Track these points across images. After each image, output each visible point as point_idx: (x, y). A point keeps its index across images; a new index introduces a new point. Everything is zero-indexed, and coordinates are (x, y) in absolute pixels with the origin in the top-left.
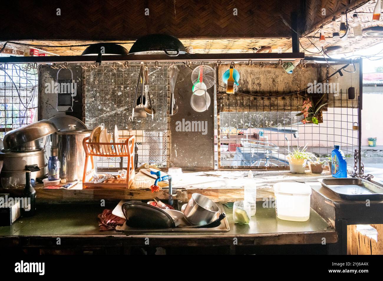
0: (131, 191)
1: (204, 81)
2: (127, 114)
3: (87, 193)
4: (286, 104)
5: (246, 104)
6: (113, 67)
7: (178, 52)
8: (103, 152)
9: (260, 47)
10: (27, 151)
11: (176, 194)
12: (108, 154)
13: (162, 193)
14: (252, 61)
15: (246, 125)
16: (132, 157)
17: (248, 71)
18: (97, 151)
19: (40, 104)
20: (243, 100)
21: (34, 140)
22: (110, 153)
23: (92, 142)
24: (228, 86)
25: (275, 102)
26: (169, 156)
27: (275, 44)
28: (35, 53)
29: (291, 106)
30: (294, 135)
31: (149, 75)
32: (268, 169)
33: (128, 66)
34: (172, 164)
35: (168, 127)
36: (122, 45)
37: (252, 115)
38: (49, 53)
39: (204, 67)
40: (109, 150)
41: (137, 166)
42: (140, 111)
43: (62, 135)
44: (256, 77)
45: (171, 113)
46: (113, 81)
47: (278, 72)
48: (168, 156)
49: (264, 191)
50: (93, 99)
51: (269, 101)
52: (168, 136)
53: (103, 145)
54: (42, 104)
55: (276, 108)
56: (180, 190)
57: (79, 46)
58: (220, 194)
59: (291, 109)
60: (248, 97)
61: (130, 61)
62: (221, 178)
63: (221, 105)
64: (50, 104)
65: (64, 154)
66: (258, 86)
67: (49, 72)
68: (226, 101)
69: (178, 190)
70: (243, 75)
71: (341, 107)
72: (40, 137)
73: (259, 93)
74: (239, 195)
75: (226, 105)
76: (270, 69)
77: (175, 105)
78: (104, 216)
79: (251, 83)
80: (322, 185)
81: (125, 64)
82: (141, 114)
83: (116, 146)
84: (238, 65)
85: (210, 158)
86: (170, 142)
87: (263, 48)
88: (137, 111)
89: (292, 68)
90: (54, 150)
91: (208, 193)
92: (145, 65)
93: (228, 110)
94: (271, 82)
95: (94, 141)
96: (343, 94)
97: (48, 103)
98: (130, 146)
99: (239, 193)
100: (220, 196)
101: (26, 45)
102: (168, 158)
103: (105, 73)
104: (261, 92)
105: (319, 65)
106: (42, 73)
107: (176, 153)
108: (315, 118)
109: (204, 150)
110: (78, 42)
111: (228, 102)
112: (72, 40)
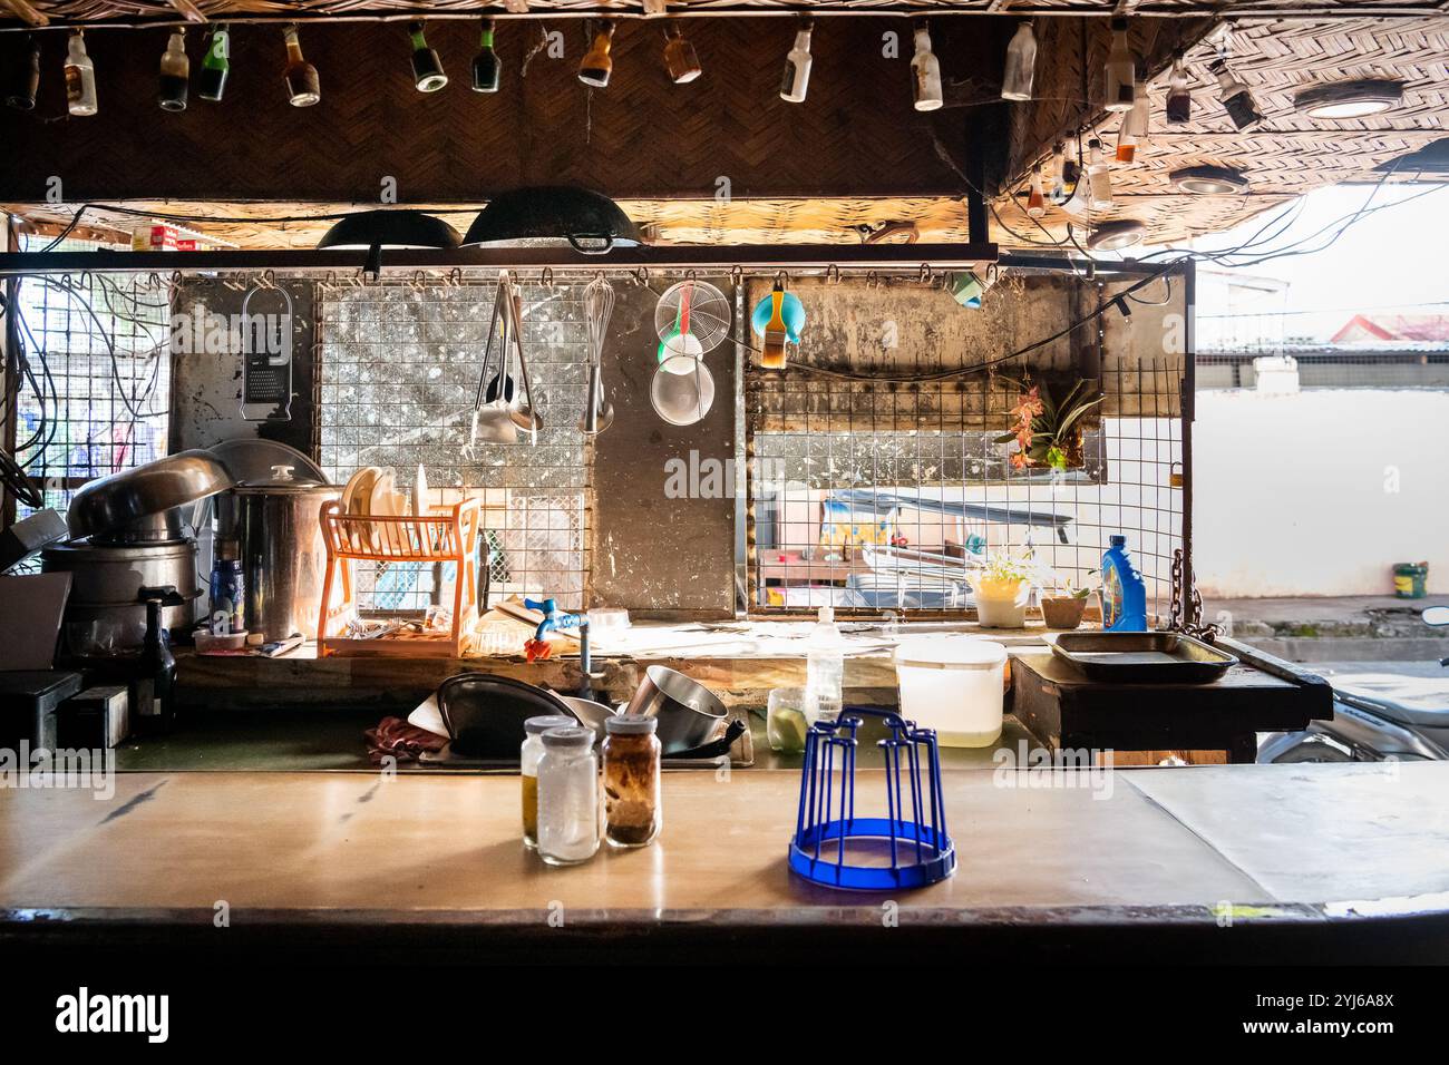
0: (467, 665)
1: (695, 329)
2: (461, 440)
3: (331, 668)
4: (970, 406)
5: (839, 407)
6: (413, 284)
7: (609, 241)
8: (381, 547)
9: (880, 224)
10: (142, 543)
11: (602, 672)
12: (397, 552)
13: (559, 669)
14: (837, 268)
15: (845, 476)
16: (470, 564)
17: (845, 301)
18: (364, 543)
19: (177, 404)
20: (829, 392)
21: (165, 508)
22: (404, 551)
23: (347, 513)
24: (767, 345)
25: (934, 402)
26: (591, 574)
27: (924, 213)
28: (169, 240)
29: (985, 412)
30: (1061, 532)
31: (524, 314)
32: (911, 618)
33: (459, 280)
34: (599, 599)
35: (589, 478)
36: (440, 217)
37: (867, 446)
38: (209, 238)
39: (696, 288)
40: (398, 542)
41: (485, 606)
42: (496, 420)
43: (251, 496)
44: (871, 319)
45: (589, 427)
46: (412, 331)
47: (943, 304)
48: (588, 573)
49: (872, 666)
50: (352, 390)
51: (913, 398)
52: (589, 509)
53: (383, 523)
54: (181, 403)
55: (936, 418)
56: (616, 661)
57: (308, 219)
58: (736, 675)
59: (985, 423)
60: (846, 384)
61: (465, 269)
62: (750, 636)
63: (760, 408)
64: (206, 404)
65: (258, 557)
66: (877, 347)
67: (204, 300)
68: (776, 395)
69: (609, 660)
70: (830, 311)
71: (1141, 415)
72: (187, 501)
73: (881, 371)
74: (796, 677)
75: (775, 409)
76: (916, 294)
77: (603, 404)
78: (383, 731)
79: (855, 339)
80: (1055, 651)
81: (452, 276)
82: (498, 432)
83: (422, 525)
84: (815, 282)
85: (722, 580)
86: (594, 528)
87: (891, 225)
88: (487, 420)
89: (974, 290)
90: (226, 545)
91: (701, 671)
92: (511, 280)
93: (782, 424)
94: (922, 336)
95: (355, 512)
96: (1144, 374)
97: (201, 399)
98: (464, 530)
99: (794, 670)
100: (739, 681)
101: (137, 213)
102: (586, 580)
103: (386, 305)
104: (888, 366)
105: (1073, 280)
106: (183, 303)
107: (613, 564)
108: (1054, 450)
109: (703, 555)
110: (305, 205)
111: (781, 400)
112: (287, 202)
